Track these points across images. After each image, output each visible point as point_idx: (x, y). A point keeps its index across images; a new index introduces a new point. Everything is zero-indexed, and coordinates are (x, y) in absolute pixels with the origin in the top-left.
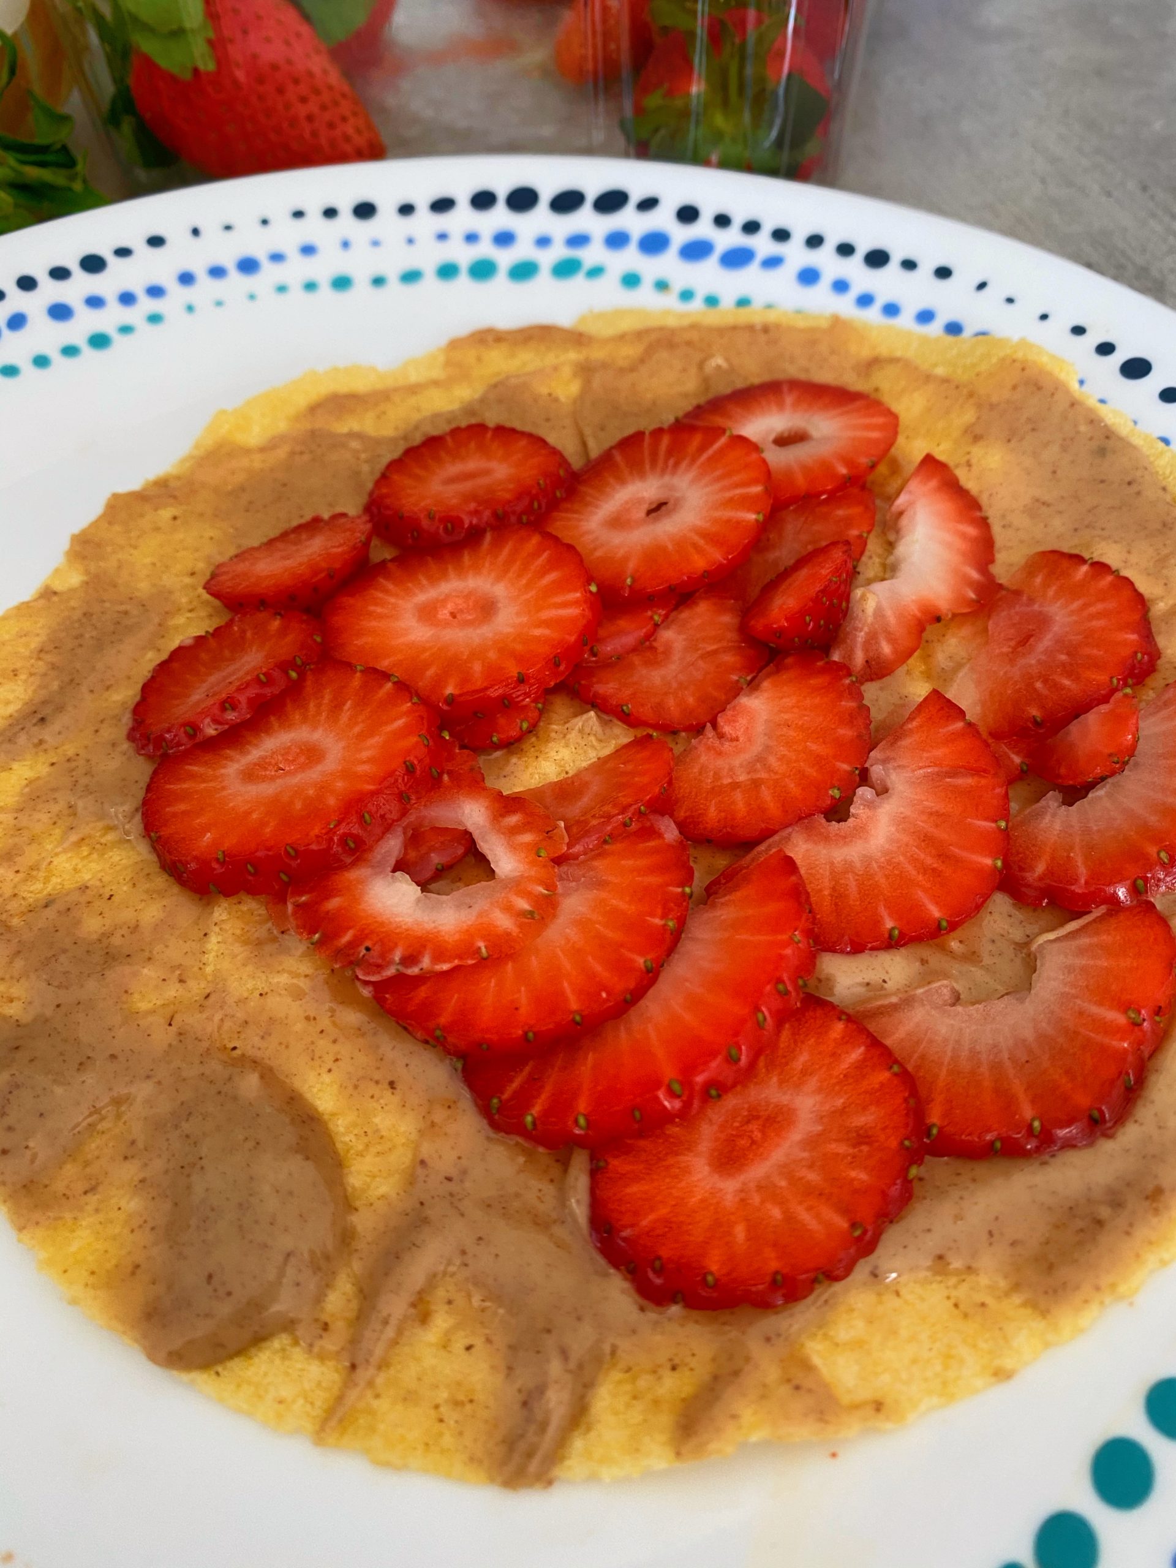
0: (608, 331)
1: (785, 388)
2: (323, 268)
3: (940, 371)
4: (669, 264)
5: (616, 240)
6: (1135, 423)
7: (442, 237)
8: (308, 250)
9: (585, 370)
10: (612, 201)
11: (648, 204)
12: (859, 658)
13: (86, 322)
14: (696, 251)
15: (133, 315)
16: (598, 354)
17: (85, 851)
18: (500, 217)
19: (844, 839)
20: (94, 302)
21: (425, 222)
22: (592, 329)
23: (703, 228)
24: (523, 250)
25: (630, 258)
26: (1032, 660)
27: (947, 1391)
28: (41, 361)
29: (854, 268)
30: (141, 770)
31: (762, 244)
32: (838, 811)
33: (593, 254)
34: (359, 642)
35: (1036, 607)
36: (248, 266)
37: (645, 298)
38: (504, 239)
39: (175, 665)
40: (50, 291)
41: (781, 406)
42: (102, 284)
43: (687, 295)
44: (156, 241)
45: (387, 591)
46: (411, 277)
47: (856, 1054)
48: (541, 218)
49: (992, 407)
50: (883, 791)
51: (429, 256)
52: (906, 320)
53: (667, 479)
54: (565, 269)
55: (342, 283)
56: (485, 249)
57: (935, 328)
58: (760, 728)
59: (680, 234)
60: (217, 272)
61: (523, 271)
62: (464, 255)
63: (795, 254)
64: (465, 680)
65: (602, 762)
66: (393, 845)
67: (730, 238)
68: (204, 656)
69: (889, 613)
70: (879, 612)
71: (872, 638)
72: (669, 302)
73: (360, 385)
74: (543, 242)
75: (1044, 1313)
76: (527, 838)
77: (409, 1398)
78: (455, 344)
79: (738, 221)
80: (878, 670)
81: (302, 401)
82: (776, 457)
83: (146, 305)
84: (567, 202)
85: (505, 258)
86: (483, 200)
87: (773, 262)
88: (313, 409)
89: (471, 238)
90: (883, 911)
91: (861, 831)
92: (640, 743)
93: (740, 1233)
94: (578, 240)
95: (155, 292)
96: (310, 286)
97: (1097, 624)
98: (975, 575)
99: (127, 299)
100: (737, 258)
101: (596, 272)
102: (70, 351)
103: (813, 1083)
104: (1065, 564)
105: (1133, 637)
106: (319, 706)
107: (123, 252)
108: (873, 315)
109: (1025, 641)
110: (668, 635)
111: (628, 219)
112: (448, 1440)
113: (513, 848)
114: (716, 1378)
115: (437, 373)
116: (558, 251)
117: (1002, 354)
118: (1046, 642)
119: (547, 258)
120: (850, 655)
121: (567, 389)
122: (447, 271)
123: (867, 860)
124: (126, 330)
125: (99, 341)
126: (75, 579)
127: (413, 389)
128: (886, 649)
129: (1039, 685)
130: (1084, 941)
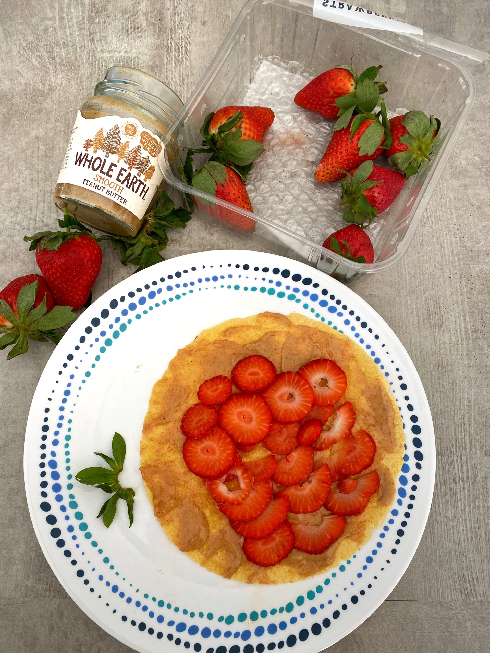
0: (296, 323)
1: (328, 362)
2: (233, 282)
3: (363, 369)
4: (315, 305)
5: (306, 293)
6: (397, 400)
7: (264, 279)
8: (230, 276)
9: (289, 335)
10: (307, 281)
11: (316, 286)
12: (318, 446)
13: (176, 291)
14: (323, 304)
15: (187, 290)
16: (292, 330)
18: (279, 277)
19: (300, 490)
20: (178, 286)
21: (260, 273)
22: (293, 319)
23: (327, 298)
24: (282, 289)
25: (307, 300)
26: (348, 457)
27: (284, 582)
28: (164, 302)
29: (357, 325)
30: (183, 438)
31: (339, 308)
32: (301, 484)
33: (299, 295)
34: (226, 420)
35: (355, 445)
36: (215, 279)
37: (307, 313)
38: (279, 284)
39: (190, 412)
40: (168, 282)
41: (325, 371)
42: (180, 281)
43: (318, 315)
44: (194, 269)
45: (232, 406)
46: (254, 289)
47: (288, 533)
48: (289, 281)
49: (369, 388)
50: (310, 482)
51: (259, 284)
52: (363, 346)
53: (294, 391)
54: (291, 297)
55: (237, 287)
56: (273, 286)
57: (368, 352)
58: (294, 460)
59: (322, 297)
60: (207, 279)
61: (281, 295)
62: (268, 286)
63: (346, 314)
64: (243, 438)
65: (264, 459)
66: (224, 477)
67: (332, 303)
68: (196, 411)
69: (326, 439)
70: (325, 439)
71: (321, 443)
72: (312, 316)
73: (236, 324)
74: (288, 288)
75: (301, 576)
76: (247, 481)
77: (213, 563)
78: (260, 315)
79: (336, 299)
80: (320, 449)
81: (223, 329)
82: (319, 390)
83: (190, 287)
84: (297, 278)
85: (278, 290)
86: (276, 271)
87: (340, 314)
88: (225, 331)
89: (271, 282)
90: (301, 507)
91: (304, 489)
92: (272, 457)
93: (263, 556)
94: (296, 290)
95: (192, 284)
96: (229, 287)
97: (363, 454)
98: (347, 431)
99: (185, 285)
100: (333, 310)
101: (298, 301)
102: (171, 300)
103: (280, 535)
104: (365, 435)
105: (368, 461)
106: (216, 437)
107: (186, 272)
108: (357, 340)
109: (350, 452)
110: (284, 430)
111: (310, 288)
112: (217, 570)
113: (244, 483)
114: (254, 574)
115: (253, 324)
116: (290, 292)
118: (352, 454)
119: (288, 293)
120: (316, 445)
121: (282, 340)
122: (263, 290)
123: (303, 495)
124: (184, 294)
125: (178, 297)
126: (170, 375)
127: (248, 327)
128: (323, 446)
129: (347, 465)
130: (332, 520)
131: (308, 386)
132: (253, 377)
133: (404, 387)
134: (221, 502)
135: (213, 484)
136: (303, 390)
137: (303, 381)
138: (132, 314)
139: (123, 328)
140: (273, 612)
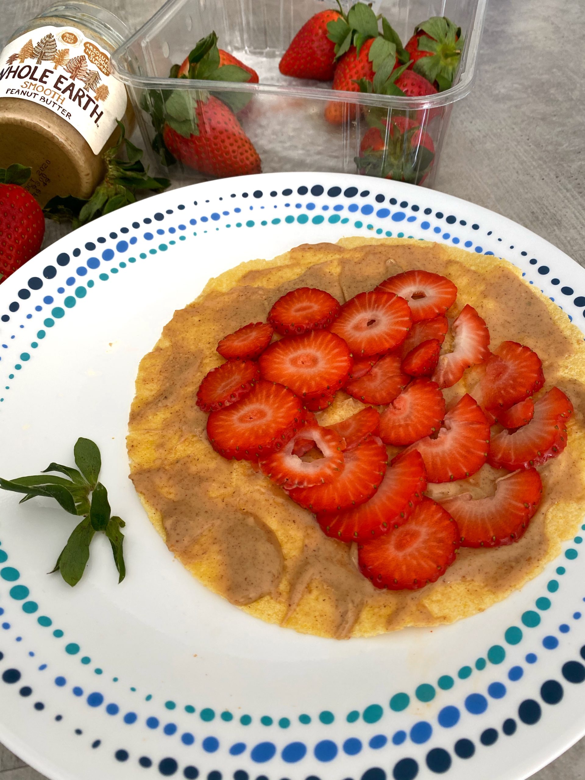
0: (351, 246)
1: (416, 273)
2: (243, 218)
3: (473, 268)
4: (372, 219)
5: (353, 208)
6: (542, 291)
7: (287, 205)
8: (237, 210)
9: (343, 262)
10: (351, 192)
11: (365, 194)
12: (442, 379)
13: (158, 240)
14: (383, 213)
15: (175, 237)
16: (347, 256)
17: (187, 443)
18: (309, 197)
19: (437, 445)
20: (161, 232)
21: (281, 199)
22: (344, 245)
23: (386, 204)
24: (318, 211)
25: (358, 216)
26: (500, 382)
27: (465, 615)
28: (143, 256)
29: (442, 223)
30: (202, 416)
31: (408, 212)
32: (434, 435)
33: (344, 213)
34: (272, 372)
35: (503, 363)
36: (215, 217)
37: (364, 233)
38: (311, 206)
39: (209, 379)
40: (144, 228)
41: (414, 281)
42: (165, 225)
43: (379, 231)
44: (181, 207)
45: (279, 353)
46: (276, 221)
47: (439, 515)
48: (324, 199)
49: (491, 284)
50: (449, 429)
51: (282, 214)
52: (461, 246)
53: (374, 312)
54: (334, 219)
55: (250, 224)
56: (303, 211)
57: (472, 250)
58: (408, 405)
59: (377, 206)
60: (204, 219)
61: (318, 220)
62: (296, 213)
63: (421, 216)
64: (309, 387)
65: (355, 416)
66: (291, 445)
67: (396, 209)
68: (218, 375)
69: (452, 364)
70: (449, 365)
71: (446, 373)
72: (373, 234)
73: (260, 267)
74: (325, 208)
75: (494, 593)
76: (333, 444)
77: (307, 614)
78: (293, 250)
79: (399, 202)
80: (448, 384)
81: (240, 274)
82: (413, 304)
83: (179, 233)
84: (334, 192)
85: (311, 214)
86: (302, 191)
87: (412, 219)
88: (245, 277)
89: (298, 206)
90: (448, 469)
91: (442, 443)
92: (368, 409)
93: (404, 568)
94: (338, 208)
95: (182, 227)
96: (239, 225)
97: (523, 370)
98: (482, 350)
99: (172, 230)
100: (398, 217)
101: (345, 221)
102: (153, 252)
103: (426, 524)
104: (514, 346)
105: (536, 375)
106: (262, 396)
107: (170, 212)
108: (449, 243)
109: (498, 375)
110: (376, 370)
111: (358, 200)
112: (319, 626)
113: (329, 447)
114: (397, 609)
115: (287, 262)
116: (331, 212)
117: (496, 264)
118: (505, 376)
119: (327, 215)
120: (438, 379)
121: (336, 270)
122: (290, 219)
123: (444, 452)
124: (172, 243)
125: (163, 247)
126: (167, 344)
127: (279, 268)
128: (451, 377)
129: (502, 392)
130: (513, 480)
131: (395, 298)
132: (304, 313)
133: (544, 270)
134: (294, 484)
135: (272, 461)
136: (390, 305)
137: (385, 297)
138: (93, 274)
139: (81, 292)
140: (465, 673)
